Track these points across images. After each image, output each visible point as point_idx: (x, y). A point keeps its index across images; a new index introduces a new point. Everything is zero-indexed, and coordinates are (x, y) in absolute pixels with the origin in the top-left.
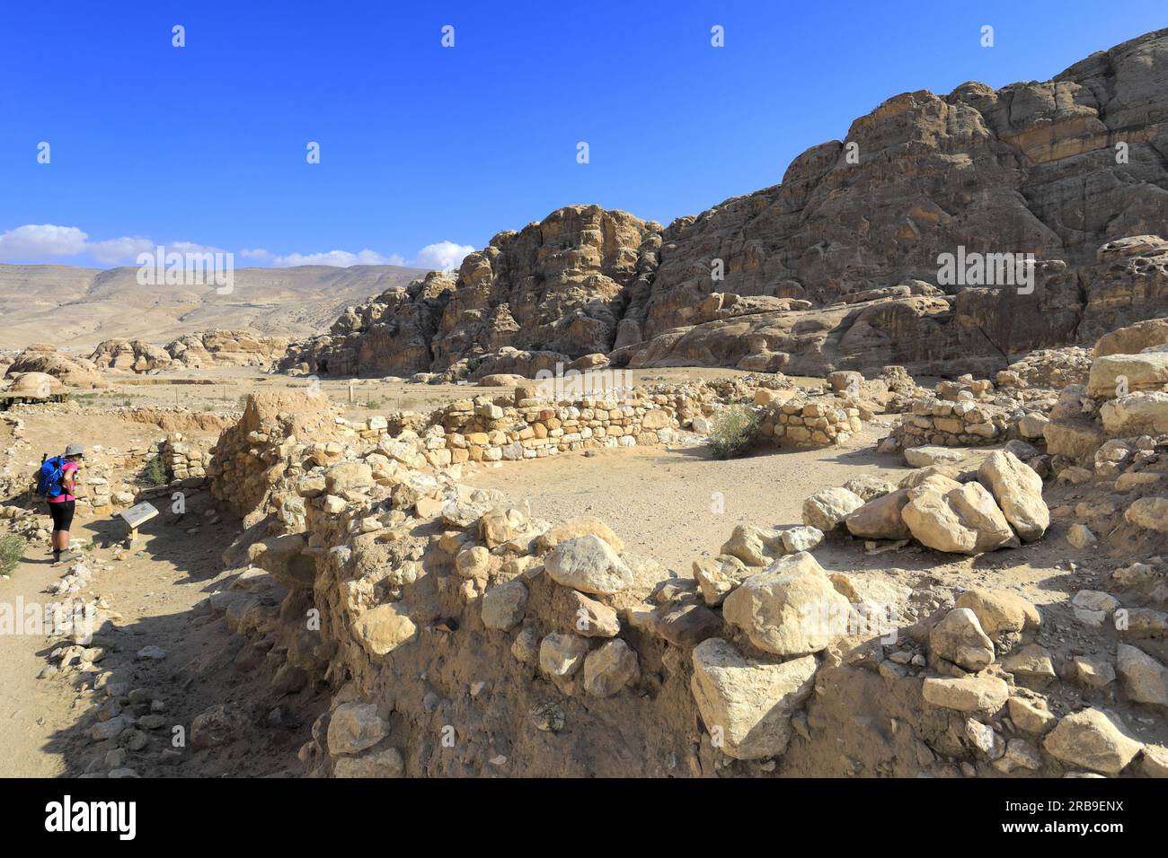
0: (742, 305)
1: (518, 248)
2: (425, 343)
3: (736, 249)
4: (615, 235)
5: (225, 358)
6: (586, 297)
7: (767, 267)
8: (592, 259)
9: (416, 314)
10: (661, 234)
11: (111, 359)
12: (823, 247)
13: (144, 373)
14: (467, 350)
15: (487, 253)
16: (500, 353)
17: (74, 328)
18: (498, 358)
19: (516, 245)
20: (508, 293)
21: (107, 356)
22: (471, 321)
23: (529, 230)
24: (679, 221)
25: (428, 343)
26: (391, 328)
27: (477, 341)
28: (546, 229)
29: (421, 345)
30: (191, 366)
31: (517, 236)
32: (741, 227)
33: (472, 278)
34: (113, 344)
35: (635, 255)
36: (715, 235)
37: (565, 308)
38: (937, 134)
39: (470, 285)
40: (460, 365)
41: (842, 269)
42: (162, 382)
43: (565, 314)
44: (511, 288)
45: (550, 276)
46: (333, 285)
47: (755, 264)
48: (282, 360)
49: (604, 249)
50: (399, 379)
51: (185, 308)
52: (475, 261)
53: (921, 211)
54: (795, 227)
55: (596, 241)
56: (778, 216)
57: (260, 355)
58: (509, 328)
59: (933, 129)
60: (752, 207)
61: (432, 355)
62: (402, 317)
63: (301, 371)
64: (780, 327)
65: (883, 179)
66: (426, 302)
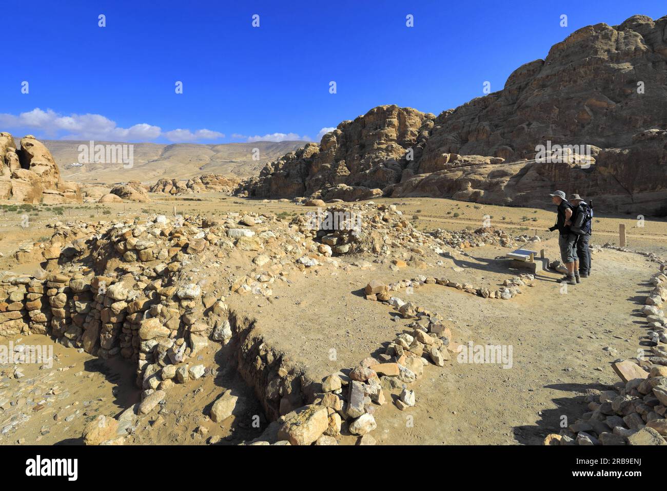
0: (460, 161)
1: (352, 130)
2: (302, 182)
3: (473, 127)
4: (406, 121)
5: (211, 188)
6: (386, 157)
7: (491, 138)
8: (391, 136)
9: (298, 166)
10: (434, 120)
11: (163, 188)
12: (527, 125)
13: (174, 195)
14: (322, 186)
15: (335, 133)
16: (338, 187)
17: (154, 173)
18: (336, 190)
19: (350, 129)
20: (345, 154)
21: (161, 186)
22: (325, 170)
23: (358, 120)
24: (445, 113)
25: (304, 181)
26: (285, 173)
27: (328, 180)
28: (367, 119)
29: (300, 182)
30: (196, 192)
31: (351, 123)
32: (477, 115)
33: (326, 147)
34: (164, 181)
35: (417, 133)
36: (461, 120)
37: (374, 163)
38: (609, 51)
39: (325, 150)
41: (538, 139)
42: (179, 199)
43: (374, 166)
44: (347, 152)
45: (368, 145)
46: (272, 151)
47: (484, 136)
48: (236, 189)
49: (399, 129)
50: (288, 200)
51: (202, 163)
52: (328, 138)
53: (594, 101)
54: (511, 113)
55: (394, 125)
56: (500, 107)
57: (228, 187)
58: (344, 174)
59: (606, 48)
60: (485, 102)
61: (305, 187)
62: (291, 167)
63: (244, 195)
64: (481, 174)
65: (570, 82)
66: (304, 160)
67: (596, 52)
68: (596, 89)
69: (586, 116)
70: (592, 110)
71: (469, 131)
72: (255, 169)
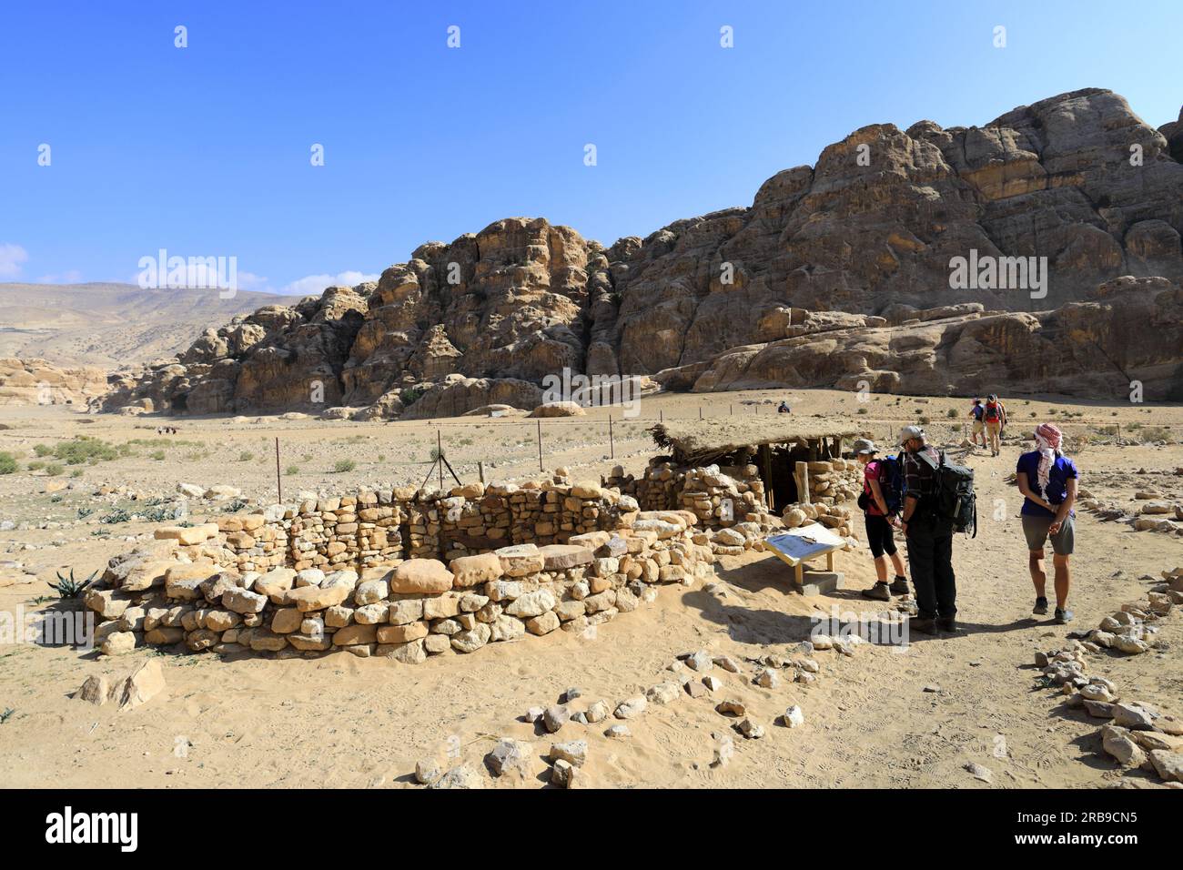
0: (816, 321)
1: (450, 263)
2: (333, 372)
3: (715, 269)
4: (563, 252)
6: (545, 318)
7: (751, 289)
8: (540, 278)
9: (318, 336)
10: (604, 253)
12: (807, 269)
14: (395, 379)
15: (412, 267)
16: (447, 382)
18: (445, 388)
19: (447, 261)
20: (440, 313)
22: (396, 345)
23: (462, 242)
24: (624, 242)
25: (338, 372)
26: (285, 354)
27: (406, 368)
28: (483, 243)
29: (327, 373)
31: (446, 249)
32: (716, 247)
33: (394, 294)
35: (584, 275)
36: (690, 254)
37: (521, 330)
38: (906, 166)
39: (392, 303)
40: (392, 397)
41: (829, 293)
43: (522, 336)
44: (443, 307)
45: (493, 294)
46: (135, 307)
47: (737, 285)
48: (108, 396)
49: (550, 267)
50: (305, 416)
52: (398, 275)
53: (897, 238)
54: (774, 249)
55: (544, 258)
56: (756, 237)
58: (446, 353)
59: (902, 161)
60: (726, 227)
61: (342, 385)
63: (142, 410)
64: (877, 344)
65: (861, 205)
66: (329, 323)
67: (891, 165)
68: (898, 220)
69: (888, 261)
70: (896, 252)
71: (709, 276)
72: (91, 348)
